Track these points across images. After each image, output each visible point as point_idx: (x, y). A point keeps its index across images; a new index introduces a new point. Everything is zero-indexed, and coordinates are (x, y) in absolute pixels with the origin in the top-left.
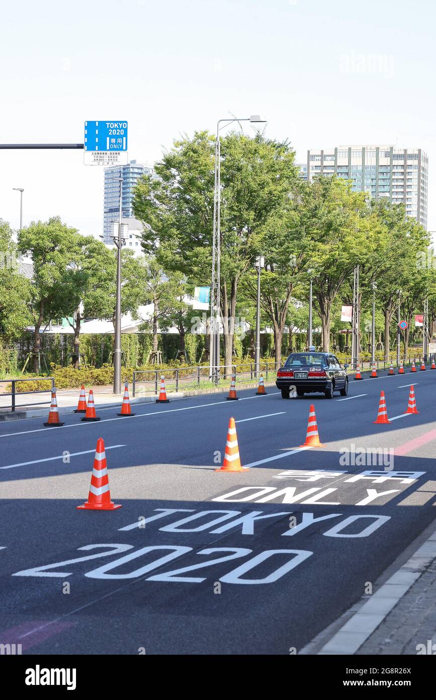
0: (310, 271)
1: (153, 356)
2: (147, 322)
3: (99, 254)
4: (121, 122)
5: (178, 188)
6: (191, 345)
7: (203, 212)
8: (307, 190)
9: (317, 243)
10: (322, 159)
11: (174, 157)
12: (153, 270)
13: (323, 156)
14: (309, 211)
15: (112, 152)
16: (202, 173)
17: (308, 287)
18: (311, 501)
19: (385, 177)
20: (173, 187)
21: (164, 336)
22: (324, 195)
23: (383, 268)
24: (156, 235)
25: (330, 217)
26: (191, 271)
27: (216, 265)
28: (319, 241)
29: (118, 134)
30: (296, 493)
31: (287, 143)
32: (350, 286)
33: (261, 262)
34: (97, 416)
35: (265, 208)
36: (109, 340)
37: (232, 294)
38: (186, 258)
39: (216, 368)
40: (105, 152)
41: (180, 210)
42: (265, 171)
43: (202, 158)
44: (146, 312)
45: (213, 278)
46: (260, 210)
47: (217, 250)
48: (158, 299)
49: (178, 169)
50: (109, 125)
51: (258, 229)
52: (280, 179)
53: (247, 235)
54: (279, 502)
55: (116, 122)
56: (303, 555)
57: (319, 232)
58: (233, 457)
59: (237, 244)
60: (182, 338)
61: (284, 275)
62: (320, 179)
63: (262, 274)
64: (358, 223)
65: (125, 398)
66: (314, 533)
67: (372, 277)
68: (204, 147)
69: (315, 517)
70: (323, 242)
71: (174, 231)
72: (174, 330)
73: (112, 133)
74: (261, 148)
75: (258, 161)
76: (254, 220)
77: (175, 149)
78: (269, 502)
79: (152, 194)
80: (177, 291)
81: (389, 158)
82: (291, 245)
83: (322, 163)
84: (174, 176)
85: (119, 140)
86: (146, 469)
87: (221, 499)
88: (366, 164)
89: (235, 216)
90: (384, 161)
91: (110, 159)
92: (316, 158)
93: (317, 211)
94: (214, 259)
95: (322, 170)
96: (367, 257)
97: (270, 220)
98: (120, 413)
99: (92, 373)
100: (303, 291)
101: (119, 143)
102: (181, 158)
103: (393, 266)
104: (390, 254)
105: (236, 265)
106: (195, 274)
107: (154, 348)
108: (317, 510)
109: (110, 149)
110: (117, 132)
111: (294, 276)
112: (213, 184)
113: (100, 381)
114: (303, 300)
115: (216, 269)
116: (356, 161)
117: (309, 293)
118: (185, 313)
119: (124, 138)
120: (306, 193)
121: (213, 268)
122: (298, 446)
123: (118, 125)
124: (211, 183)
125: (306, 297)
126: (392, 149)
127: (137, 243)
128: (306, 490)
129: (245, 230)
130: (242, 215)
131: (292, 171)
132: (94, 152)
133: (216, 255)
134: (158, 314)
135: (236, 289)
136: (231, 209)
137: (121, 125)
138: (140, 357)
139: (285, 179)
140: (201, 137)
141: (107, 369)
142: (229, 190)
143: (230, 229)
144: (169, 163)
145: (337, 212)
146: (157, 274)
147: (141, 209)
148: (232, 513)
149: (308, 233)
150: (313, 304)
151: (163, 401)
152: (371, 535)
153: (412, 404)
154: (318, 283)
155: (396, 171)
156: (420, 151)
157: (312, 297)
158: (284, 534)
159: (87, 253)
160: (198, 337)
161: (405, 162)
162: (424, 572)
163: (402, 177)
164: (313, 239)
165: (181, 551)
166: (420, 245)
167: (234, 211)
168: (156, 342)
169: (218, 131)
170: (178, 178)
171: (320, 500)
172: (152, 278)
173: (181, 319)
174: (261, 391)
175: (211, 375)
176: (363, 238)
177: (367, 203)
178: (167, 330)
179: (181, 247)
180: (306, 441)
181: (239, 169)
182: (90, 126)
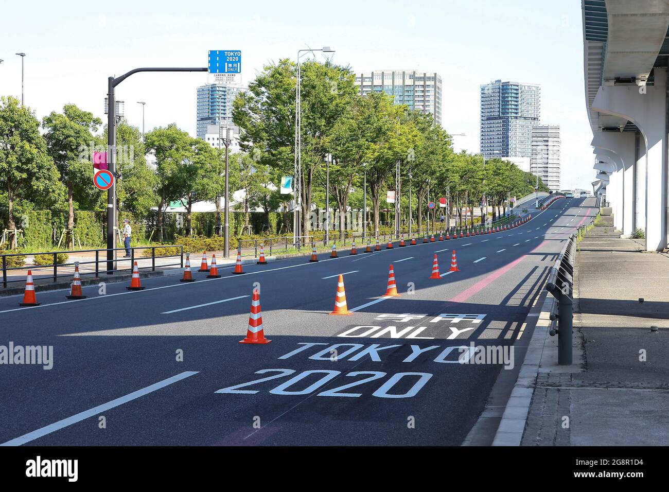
0: (364, 164)
1: (246, 229)
2: (241, 203)
3: (206, 152)
4: (236, 51)
5: (266, 102)
6: (273, 219)
7: (286, 120)
8: (363, 103)
10: (362, 80)
11: (264, 78)
12: (244, 164)
13: (363, 78)
14: (364, 119)
15: (229, 74)
16: (286, 90)
17: (363, 177)
18: (412, 336)
19: (409, 94)
20: (262, 101)
21: (252, 213)
22: (375, 107)
23: (418, 162)
24: (251, 137)
25: (380, 124)
26: (278, 165)
27: (298, 160)
28: (371, 141)
29: (233, 60)
30: (398, 331)
31: (349, 68)
32: (393, 176)
33: (329, 157)
35: (333, 117)
37: (309, 183)
38: (273, 155)
39: (299, 238)
40: (224, 74)
41: (268, 118)
43: (286, 79)
44: (240, 195)
45: (296, 170)
46: (329, 118)
48: (248, 186)
49: (267, 87)
50: (227, 53)
51: (328, 133)
52: (344, 95)
53: (319, 137)
54: (389, 338)
55: (233, 51)
56: (426, 376)
58: (342, 304)
59: (312, 144)
60: (266, 216)
61: (346, 167)
63: (330, 167)
64: (399, 128)
65: (238, 261)
66: (426, 360)
67: (409, 169)
68: (287, 70)
69: (421, 348)
70: (375, 142)
71: (264, 135)
72: (260, 210)
73: (229, 59)
74: (329, 71)
76: (325, 126)
77: (265, 72)
79: (247, 106)
80: (263, 180)
81: (413, 80)
82: (351, 145)
83: (362, 84)
84: (263, 93)
85: (235, 65)
87: (343, 335)
88: (395, 84)
89: (310, 123)
90: (409, 82)
91: (228, 79)
93: (370, 119)
94: (296, 156)
95: (362, 89)
97: (336, 126)
98: (234, 272)
100: (359, 180)
101: (234, 68)
102: (270, 79)
103: (425, 161)
104: (423, 152)
106: (282, 167)
107: (246, 223)
108: (421, 343)
109: (228, 72)
111: (353, 168)
112: (294, 99)
113: (212, 248)
114: (358, 187)
115: (298, 163)
116: (388, 82)
117: (363, 182)
118: (268, 197)
119: (239, 64)
120: (362, 106)
121: (296, 163)
122: (382, 295)
123: (234, 53)
124: (292, 98)
125: (361, 184)
126: (414, 72)
127: (236, 144)
128: (404, 328)
129: (317, 134)
130: (316, 122)
131: (353, 89)
132: (216, 74)
133: (298, 152)
134: (249, 197)
135: (311, 178)
136: (308, 117)
137: (236, 54)
139: (347, 95)
140: (284, 63)
141: (215, 239)
143: (306, 134)
144: (261, 83)
145: (384, 120)
146: (247, 167)
147: (238, 118)
148: (358, 346)
149: (363, 136)
150: (367, 190)
151: (262, 263)
153: (454, 264)
154: (370, 173)
155: (418, 89)
156: (435, 74)
157: (366, 184)
158: (405, 361)
159: (197, 151)
160: (278, 215)
161: (425, 83)
162: (535, 388)
163: (423, 94)
164: (367, 140)
165: (333, 374)
166: (444, 145)
167: (310, 119)
168: (247, 219)
169: (298, 59)
170: (266, 94)
171: (418, 336)
172: (243, 170)
173: (266, 201)
174: (334, 255)
175: (294, 243)
176: (404, 140)
177: (406, 113)
178: (255, 209)
179: (270, 146)
180: (387, 292)
181: (314, 87)
182: (212, 54)
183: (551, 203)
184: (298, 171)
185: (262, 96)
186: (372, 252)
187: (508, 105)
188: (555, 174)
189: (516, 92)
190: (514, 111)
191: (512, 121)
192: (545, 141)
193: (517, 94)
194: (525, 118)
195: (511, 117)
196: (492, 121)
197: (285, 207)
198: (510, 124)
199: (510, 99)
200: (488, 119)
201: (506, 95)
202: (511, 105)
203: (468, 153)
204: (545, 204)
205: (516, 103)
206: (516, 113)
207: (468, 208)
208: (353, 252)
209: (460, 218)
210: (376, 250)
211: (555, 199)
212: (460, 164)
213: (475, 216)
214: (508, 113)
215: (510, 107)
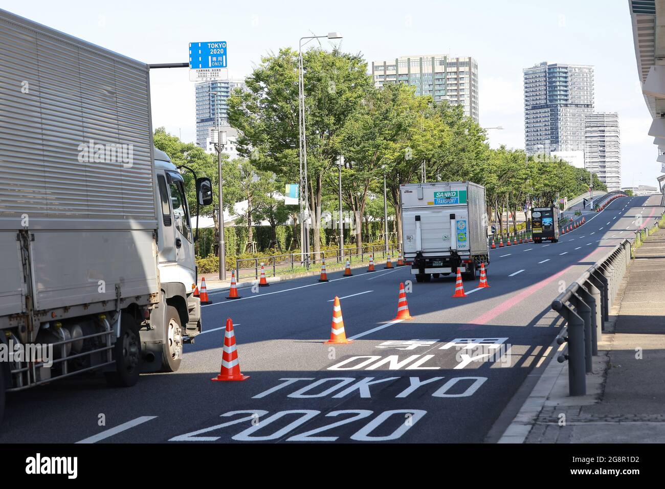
0: (383, 167)
1: (249, 246)
2: (243, 216)
3: (198, 159)
4: (221, 42)
5: (266, 99)
6: (281, 234)
7: (289, 118)
8: (379, 96)
9: (389, 142)
10: (385, 68)
11: (263, 72)
12: (245, 171)
13: (385, 67)
14: (380, 114)
15: (214, 69)
16: (288, 85)
17: (382, 181)
18: (414, 367)
19: (440, 82)
20: (262, 98)
21: (257, 228)
22: (393, 100)
23: (446, 162)
24: (249, 140)
25: (400, 119)
26: (281, 171)
27: (303, 164)
28: (390, 140)
29: (218, 53)
30: (399, 361)
31: (360, 56)
32: (418, 178)
33: (341, 160)
34: (209, 300)
35: (343, 113)
36: (211, 233)
37: (317, 190)
38: (276, 159)
39: (307, 255)
40: (207, 69)
41: (269, 118)
42: (342, 81)
43: (287, 72)
44: (242, 207)
45: (301, 176)
46: (339, 115)
47: (303, 151)
48: (251, 196)
49: (266, 81)
50: (210, 45)
51: (338, 132)
52: (355, 87)
53: (328, 138)
54: (386, 369)
55: (217, 43)
56: (420, 414)
57: (390, 132)
58: (339, 331)
59: (320, 146)
60: (273, 230)
61: (361, 171)
62: (389, 86)
63: (343, 171)
64: (423, 123)
65: (232, 283)
66: (423, 394)
67: (437, 170)
68: (288, 62)
69: (421, 381)
70: (394, 141)
71: (265, 136)
72: (266, 223)
73: (213, 52)
74: (337, 61)
75: (336, 72)
76: (334, 124)
77: (263, 64)
78: (378, 369)
79: (244, 105)
80: (268, 188)
81: (443, 66)
82: (366, 145)
83: (385, 72)
84: (262, 88)
85: (220, 58)
86: (263, 345)
87: (335, 368)
88: (423, 72)
89: (317, 121)
90: (439, 69)
91: (212, 74)
92: (380, 68)
93: (388, 114)
94: (301, 160)
95: (385, 79)
96: (433, 152)
97: (347, 124)
98: (228, 296)
99: (199, 263)
100: (378, 185)
101: (219, 61)
102: (269, 73)
103: (455, 160)
104: (452, 149)
105: (320, 164)
106: (285, 173)
107: (250, 239)
108: (422, 375)
109: (212, 67)
110: (217, 51)
111: (370, 172)
112: (297, 94)
113: (207, 269)
114: (378, 192)
115: (303, 168)
116: (415, 70)
117: (383, 186)
118: (275, 208)
119: (224, 57)
120: (378, 99)
121: (301, 167)
122: (391, 319)
123: (218, 45)
124: (295, 93)
125: (381, 189)
126: (445, 58)
127: (231, 148)
128: (408, 357)
129: (326, 133)
130: (323, 119)
131: (365, 80)
132: (198, 69)
133: (303, 156)
134: (252, 209)
135: (320, 185)
136: (314, 115)
137: (220, 45)
138: (237, 247)
139: (359, 87)
140: (285, 53)
141: (212, 259)
142: (311, 99)
143: (313, 133)
144: (258, 77)
145: (405, 114)
146: (249, 174)
147: (234, 118)
148: (348, 380)
149: (381, 134)
150: (387, 196)
151: (263, 285)
152: (474, 394)
153: (483, 279)
154: (391, 177)
155: (450, 77)
156: (470, 58)
157: (386, 190)
158: (398, 396)
159: (189, 158)
160: (287, 228)
161: (458, 69)
162: (533, 425)
163: (456, 82)
164: (385, 138)
165: (311, 414)
166: (477, 140)
167: (316, 117)
168: (251, 234)
169: (300, 48)
170: (266, 90)
171: (422, 365)
172: (245, 178)
173: (272, 213)
174: (348, 273)
175: (302, 260)
176: (429, 136)
177: (430, 106)
178: (260, 223)
179: (272, 150)
180: (398, 315)
181: (319, 80)
182: (194, 47)
183: (608, 203)
184: (303, 178)
185: (261, 93)
186: (393, 268)
187: (557, 91)
188: (614, 169)
189: (564, 75)
190: (563, 97)
191: (561, 110)
192: (600, 131)
193: (566, 77)
194: (577, 105)
195: (560, 104)
196: (538, 111)
197: (295, 220)
198: (559, 113)
199: (558, 84)
200: (534, 108)
201: (554, 80)
202: (560, 90)
203: (508, 148)
204: (601, 205)
205: (565, 89)
206: (566, 100)
207: (509, 213)
208: (371, 269)
209: (500, 224)
210: (398, 265)
211: (614, 199)
212: (497, 162)
213: (517, 222)
214: (557, 100)
215: (559, 93)
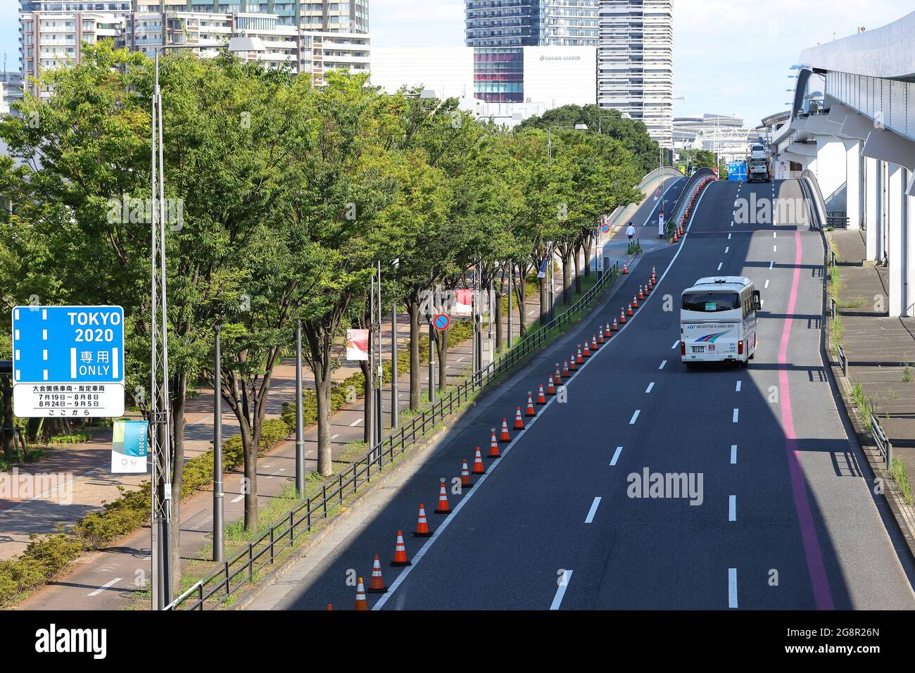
15: (85, 384)
29: (97, 340)
40: (65, 384)
50: (76, 317)
73: (83, 337)
85: (102, 356)
91: (79, 401)
101: (101, 363)
109: (79, 378)
110: (96, 335)
119: (115, 351)
123: (99, 318)
137: (105, 319)
